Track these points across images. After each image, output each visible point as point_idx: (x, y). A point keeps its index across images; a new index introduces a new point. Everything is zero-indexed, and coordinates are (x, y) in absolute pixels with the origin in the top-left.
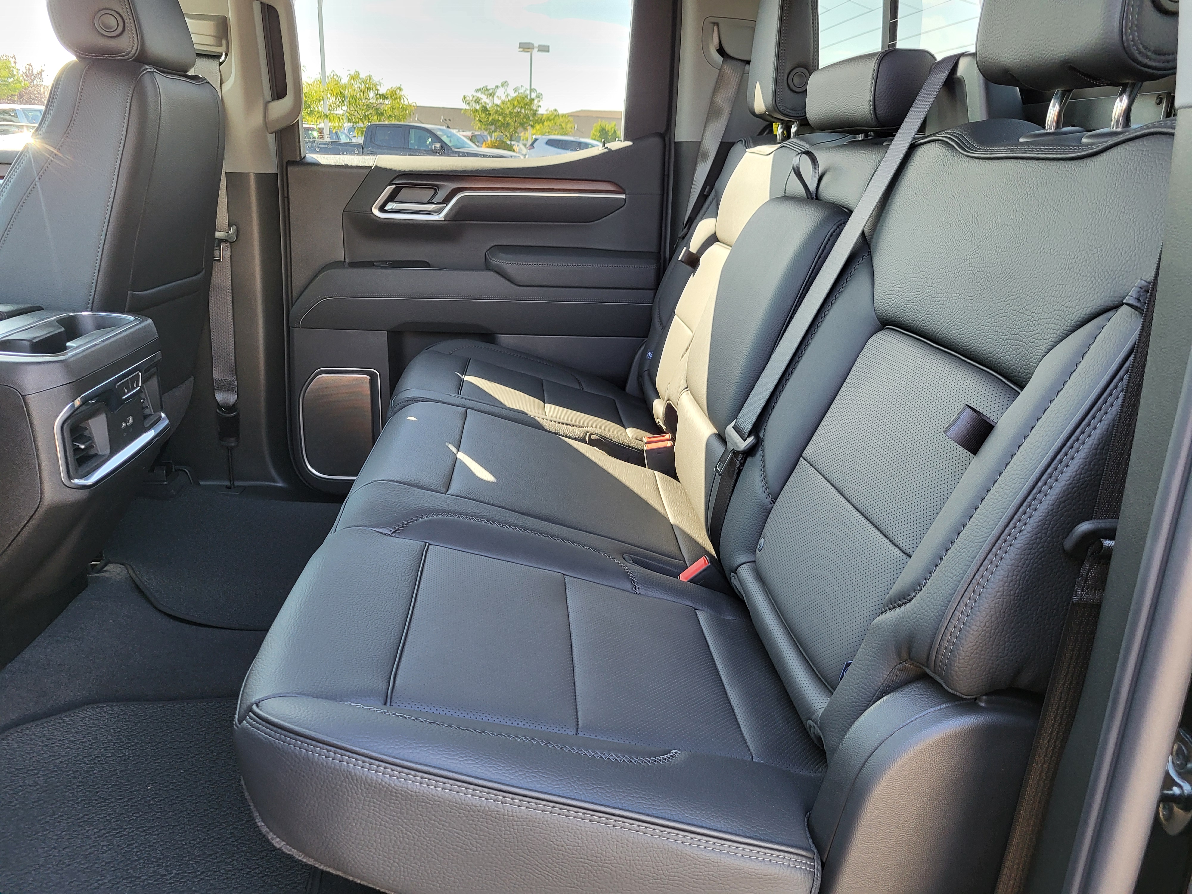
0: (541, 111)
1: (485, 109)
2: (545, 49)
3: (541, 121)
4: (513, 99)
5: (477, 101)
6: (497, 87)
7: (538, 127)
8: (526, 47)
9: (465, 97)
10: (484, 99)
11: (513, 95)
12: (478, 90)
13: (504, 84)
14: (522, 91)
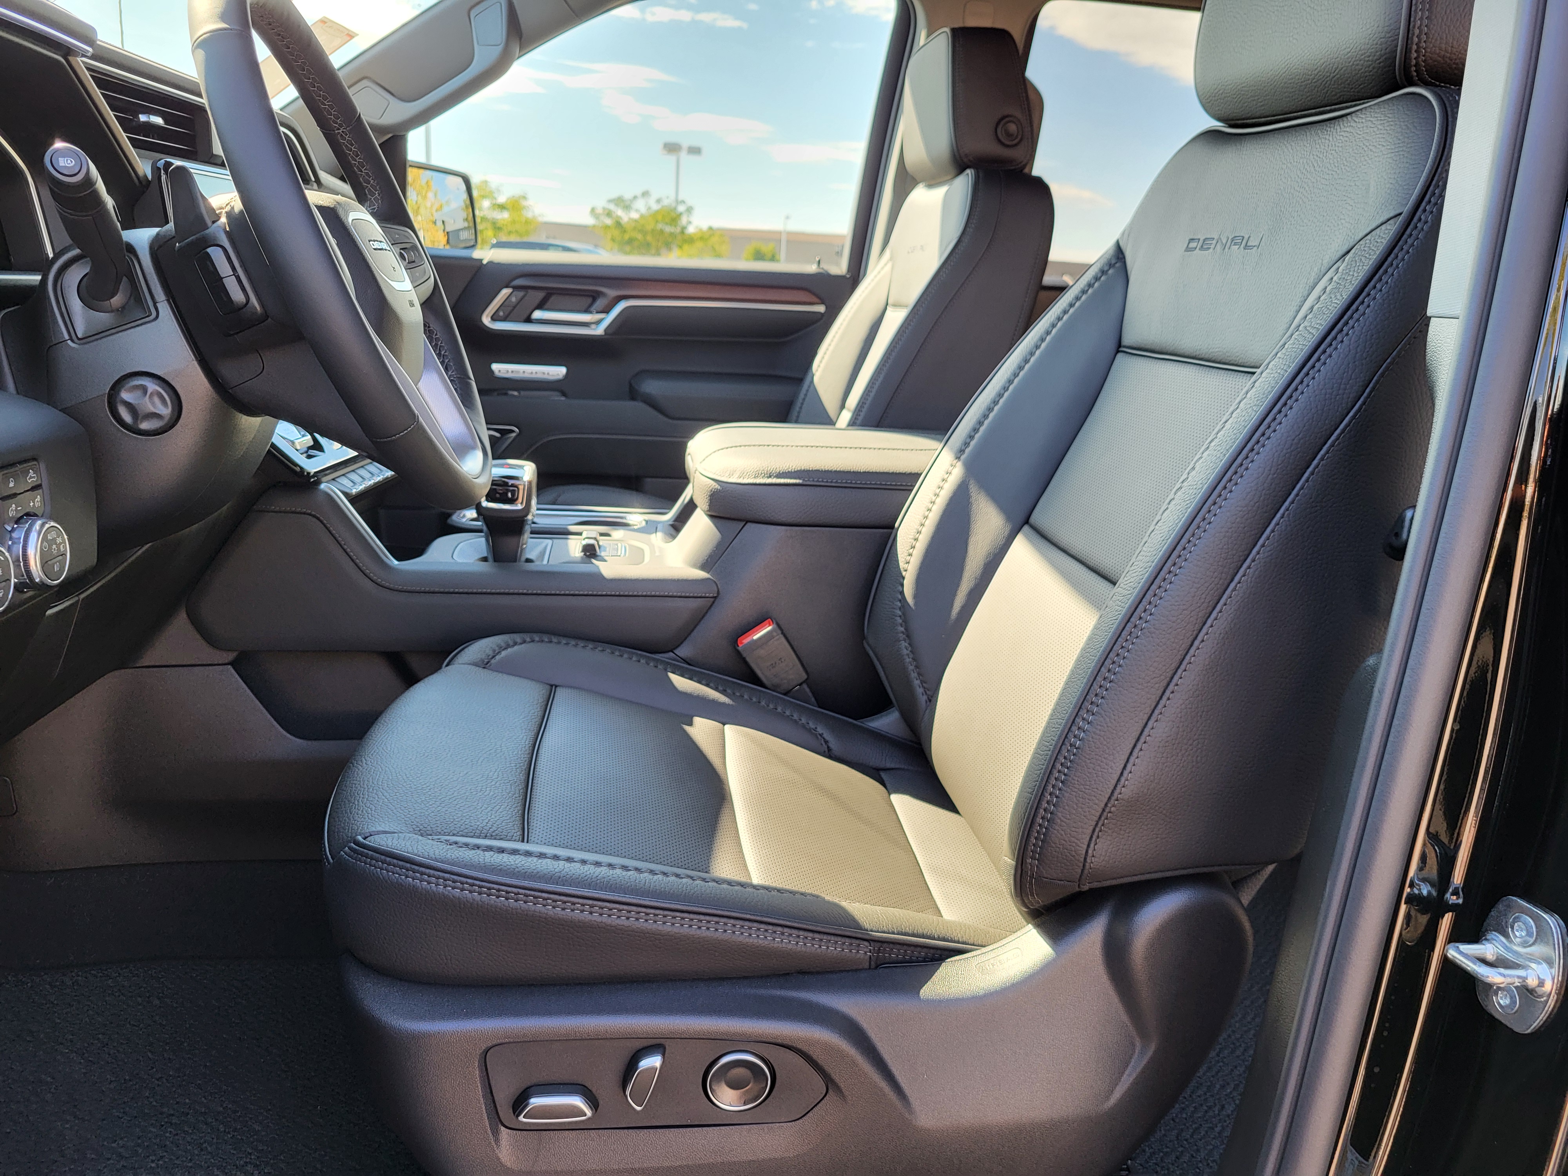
0: (691, 230)
1: (618, 224)
2: (695, 151)
3: (690, 240)
4: (657, 212)
5: (609, 214)
6: (635, 197)
7: (686, 247)
8: (672, 148)
9: (593, 210)
10: (620, 212)
11: (655, 207)
12: (610, 201)
13: (646, 194)
14: (666, 202)
